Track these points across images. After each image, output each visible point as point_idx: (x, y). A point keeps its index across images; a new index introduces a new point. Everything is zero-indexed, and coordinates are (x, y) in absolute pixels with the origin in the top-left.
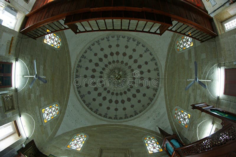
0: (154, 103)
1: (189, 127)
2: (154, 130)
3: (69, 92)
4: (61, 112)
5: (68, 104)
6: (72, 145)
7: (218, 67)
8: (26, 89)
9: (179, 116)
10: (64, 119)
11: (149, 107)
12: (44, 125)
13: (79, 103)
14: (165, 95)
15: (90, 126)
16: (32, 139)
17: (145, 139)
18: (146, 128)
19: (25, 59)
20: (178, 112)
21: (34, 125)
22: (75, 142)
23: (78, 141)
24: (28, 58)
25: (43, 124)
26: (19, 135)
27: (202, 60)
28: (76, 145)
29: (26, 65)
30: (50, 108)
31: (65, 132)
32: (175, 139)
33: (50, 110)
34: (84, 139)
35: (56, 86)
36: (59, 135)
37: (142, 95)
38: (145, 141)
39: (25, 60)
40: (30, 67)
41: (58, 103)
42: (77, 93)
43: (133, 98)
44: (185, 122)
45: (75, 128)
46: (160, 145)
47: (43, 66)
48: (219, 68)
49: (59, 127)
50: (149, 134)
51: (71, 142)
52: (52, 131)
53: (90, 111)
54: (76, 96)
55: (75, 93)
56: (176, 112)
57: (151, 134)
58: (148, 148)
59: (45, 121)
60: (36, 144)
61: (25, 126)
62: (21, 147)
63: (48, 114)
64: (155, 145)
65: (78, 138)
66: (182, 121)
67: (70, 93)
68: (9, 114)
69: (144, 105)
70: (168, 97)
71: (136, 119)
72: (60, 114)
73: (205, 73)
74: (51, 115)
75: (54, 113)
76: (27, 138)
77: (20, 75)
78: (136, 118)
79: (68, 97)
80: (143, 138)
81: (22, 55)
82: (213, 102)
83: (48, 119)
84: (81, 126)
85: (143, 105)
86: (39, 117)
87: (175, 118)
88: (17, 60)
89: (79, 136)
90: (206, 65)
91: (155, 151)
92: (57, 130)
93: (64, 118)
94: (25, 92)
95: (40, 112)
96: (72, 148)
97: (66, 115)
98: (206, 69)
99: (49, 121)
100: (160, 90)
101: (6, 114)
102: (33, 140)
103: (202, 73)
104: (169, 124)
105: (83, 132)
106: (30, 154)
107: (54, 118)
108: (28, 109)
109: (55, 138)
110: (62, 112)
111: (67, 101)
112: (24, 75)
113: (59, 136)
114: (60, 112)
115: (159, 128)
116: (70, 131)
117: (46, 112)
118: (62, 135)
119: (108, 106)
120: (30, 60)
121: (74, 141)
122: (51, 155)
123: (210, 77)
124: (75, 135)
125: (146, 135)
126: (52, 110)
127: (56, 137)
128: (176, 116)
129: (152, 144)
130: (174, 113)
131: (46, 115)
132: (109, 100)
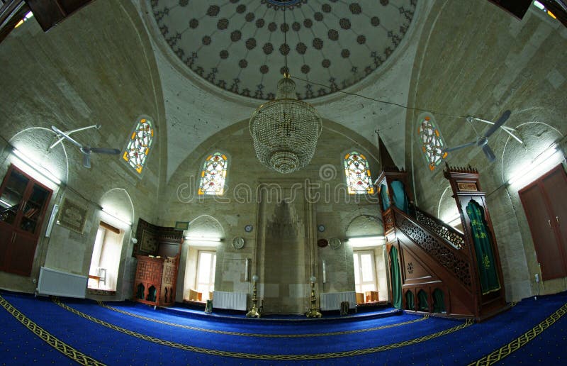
0: (383, 73)
1: (436, 174)
2: (369, 139)
3: (154, 67)
4: (156, 127)
5: (165, 97)
6: (205, 187)
7: (556, 142)
8: (73, 160)
9: (428, 137)
10: (169, 135)
11: (368, 78)
12: (141, 178)
13: (189, 81)
14: (416, 66)
15: (227, 129)
16: (138, 219)
17: (346, 158)
18: (352, 127)
19: (18, 122)
20: (430, 128)
21: (126, 196)
22: (209, 176)
23: (213, 174)
24: (21, 112)
25: (138, 179)
26: (117, 231)
27: (546, 81)
28: (212, 184)
29: (33, 126)
30: (134, 140)
31: (180, 161)
32: (401, 182)
33: (137, 143)
34: (223, 166)
35: (120, 85)
36: (172, 173)
37: (355, 37)
38: (345, 162)
39: (20, 124)
40: (44, 117)
41: (144, 113)
42: (175, 57)
43: (330, 41)
44: (433, 158)
45: (199, 143)
46: (372, 178)
47: (64, 79)
48: (555, 146)
49: (166, 157)
50: (357, 146)
51: (201, 181)
52: (157, 176)
53: (219, 90)
54: (176, 66)
55: (170, 61)
56: (426, 122)
57: (360, 148)
58: (348, 181)
59: (139, 171)
60: (147, 220)
61: (117, 214)
62: (132, 246)
63: (136, 155)
64: (363, 175)
65: (212, 165)
66: (429, 151)
67: (159, 70)
68: (87, 227)
69: (356, 68)
70: (422, 74)
71: (332, 104)
72: (158, 131)
73: (524, 114)
74: (143, 148)
75: (146, 140)
76: (132, 226)
77: (44, 156)
78: (332, 100)
79: (158, 83)
80: (342, 155)
81: (7, 125)
82: (494, 178)
83: (141, 161)
84: (209, 134)
85: (353, 67)
86: (127, 174)
87: (419, 133)
88: (10, 148)
89: (212, 159)
90: (542, 104)
91: (361, 190)
92: (165, 166)
93: (168, 132)
94: (75, 166)
95: (123, 165)
96: (207, 194)
97: (169, 125)
98: (535, 110)
99: (144, 164)
100: (406, 48)
101: (85, 232)
102: (140, 219)
103: (520, 106)
104: (403, 138)
105: (217, 148)
106: (148, 242)
107: (150, 149)
108: (102, 185)
109: (169, 184)
110: (159, 124)
111: (160, 93)
112: (49, 147)
113: (174, 176)
114: (155, 129)
115: (380, 140)
116: (190, 155)
117: (132, 154)
118: (177, 170)
119: (262, 64)
120: (27, 108)
121: (206, 175)
122: (177, 223)
123: (526, 134)
124: (203, 159)
125: (350, 147)
126: (139, 139)
127: (170, 181)
128: (421, 130)
129: (358, 173)
130: (420, 121)
131: (133, 160)
132: (263, 46)
